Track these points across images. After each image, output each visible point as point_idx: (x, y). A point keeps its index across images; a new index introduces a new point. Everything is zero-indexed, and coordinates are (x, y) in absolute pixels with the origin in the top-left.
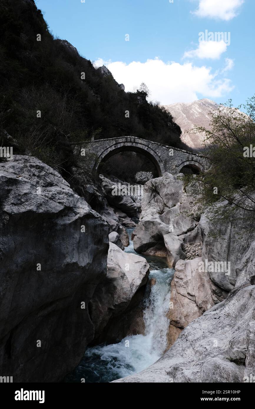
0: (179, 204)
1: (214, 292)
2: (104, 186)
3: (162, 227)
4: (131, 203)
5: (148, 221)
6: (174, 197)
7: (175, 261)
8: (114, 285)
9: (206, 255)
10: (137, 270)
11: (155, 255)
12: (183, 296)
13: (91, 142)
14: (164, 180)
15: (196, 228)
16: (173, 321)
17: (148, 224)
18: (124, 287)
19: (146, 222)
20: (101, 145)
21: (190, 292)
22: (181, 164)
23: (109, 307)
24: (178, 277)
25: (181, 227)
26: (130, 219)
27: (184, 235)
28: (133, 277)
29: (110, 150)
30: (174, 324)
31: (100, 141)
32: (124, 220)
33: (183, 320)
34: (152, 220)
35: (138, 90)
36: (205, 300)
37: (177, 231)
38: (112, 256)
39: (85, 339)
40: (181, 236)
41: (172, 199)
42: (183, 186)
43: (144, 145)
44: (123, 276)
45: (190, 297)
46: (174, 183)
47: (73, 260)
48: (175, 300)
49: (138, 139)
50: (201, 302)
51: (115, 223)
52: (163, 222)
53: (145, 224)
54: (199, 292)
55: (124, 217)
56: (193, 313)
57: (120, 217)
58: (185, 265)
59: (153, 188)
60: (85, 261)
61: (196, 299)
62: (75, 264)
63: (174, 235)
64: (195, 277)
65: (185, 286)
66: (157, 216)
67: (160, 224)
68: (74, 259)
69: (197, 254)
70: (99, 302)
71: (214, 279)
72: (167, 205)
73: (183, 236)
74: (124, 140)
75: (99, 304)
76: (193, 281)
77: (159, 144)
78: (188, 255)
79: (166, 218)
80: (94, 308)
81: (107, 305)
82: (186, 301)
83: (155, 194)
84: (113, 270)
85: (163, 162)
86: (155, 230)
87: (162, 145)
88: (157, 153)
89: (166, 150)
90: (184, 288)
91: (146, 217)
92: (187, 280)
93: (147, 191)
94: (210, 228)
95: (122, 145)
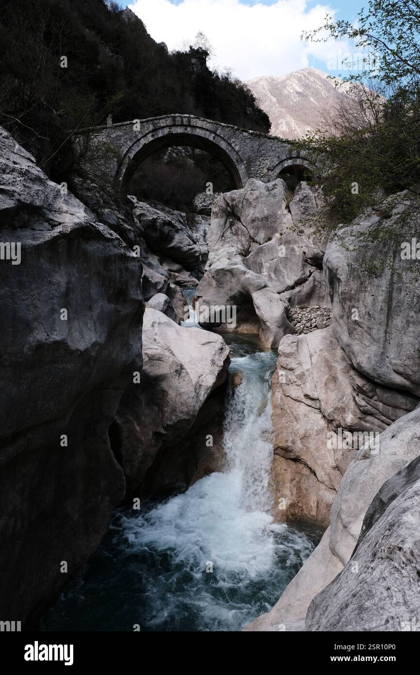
0: (278, 235)
1: (359, 390)
2: (138, 216)
3: (248, 279)
4: (189, 245)
5: (222, 269)
6: (268, 223)
7: (275, 338)
8: (163, 388)
9: (341, 321)
10: (207, 359)
11: (237, 331)
12: (295, 400)
13: (106, 128)
14: (249, 193)
15: (311, 278)
16: (279, 447)
17: (222, 275)
18: (182, 390)
19: (218, 272)
20: (126, 133)
21: (309, 393)
22: (277, 165)
23: (156, 430)
24: (285, 366)
25: (283, 277)
26: (189, 273)
27: (289, 292)
28: (200, 371)
29: (143, 141)
30: (282, 452)
31: (123, 125)
32: (178, 276)
33: (299, 445)
34: (228, 268)
35: (191, 47)
36: (340, 405)
37: (277, 284)
38: (156, 334)
39: (107, 498)
40: (284, 293)
41: (264, 227)
42: (283, 201)
43: (207, 130)
44: (180, 370)
45: (309, 402)
46: (267, 197)
47: (54, 337)
48: (282, 409)
49: (195, 120)
50: (332, 409)
51: (162, 278)
52: (250, 269)
53: (217, 275)
54: (326, 393)
55: (179, 271)
56: (317, 431)
57: (170, 270)
58: (298, 343)
59: (229, 209)
60: (88, 337)
61: (321, 405)
62: (61, 345)
63: (272, 292)
64: (318, 364)
65: (299, 382)
66: (239, 259)
67: (245, 273)
68: (56, 333)
69: (315, 324)
70: (135, 423)
71: (360, 366)
72: (255, 238)
73: (287, 295)
74: (169, 122)
75: (136, 426)
76: (313, 372)
77: (236, 127)
78: (298, 328)
79: (255, 262)
80: (125, 434)
81: (151, 428)
82: (302, 409)
83: (231, 220)
84: (159, 359)
85: (245, 162)
86: (235, 285)
87: (241, 129)
88: (233, 145)
89: (249, 138)
90: (298, 385)
91: (218, 263)
92: (303, 370)
93: (217, 215)
94: (349, 266)
95: (166, 131)
